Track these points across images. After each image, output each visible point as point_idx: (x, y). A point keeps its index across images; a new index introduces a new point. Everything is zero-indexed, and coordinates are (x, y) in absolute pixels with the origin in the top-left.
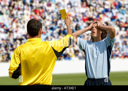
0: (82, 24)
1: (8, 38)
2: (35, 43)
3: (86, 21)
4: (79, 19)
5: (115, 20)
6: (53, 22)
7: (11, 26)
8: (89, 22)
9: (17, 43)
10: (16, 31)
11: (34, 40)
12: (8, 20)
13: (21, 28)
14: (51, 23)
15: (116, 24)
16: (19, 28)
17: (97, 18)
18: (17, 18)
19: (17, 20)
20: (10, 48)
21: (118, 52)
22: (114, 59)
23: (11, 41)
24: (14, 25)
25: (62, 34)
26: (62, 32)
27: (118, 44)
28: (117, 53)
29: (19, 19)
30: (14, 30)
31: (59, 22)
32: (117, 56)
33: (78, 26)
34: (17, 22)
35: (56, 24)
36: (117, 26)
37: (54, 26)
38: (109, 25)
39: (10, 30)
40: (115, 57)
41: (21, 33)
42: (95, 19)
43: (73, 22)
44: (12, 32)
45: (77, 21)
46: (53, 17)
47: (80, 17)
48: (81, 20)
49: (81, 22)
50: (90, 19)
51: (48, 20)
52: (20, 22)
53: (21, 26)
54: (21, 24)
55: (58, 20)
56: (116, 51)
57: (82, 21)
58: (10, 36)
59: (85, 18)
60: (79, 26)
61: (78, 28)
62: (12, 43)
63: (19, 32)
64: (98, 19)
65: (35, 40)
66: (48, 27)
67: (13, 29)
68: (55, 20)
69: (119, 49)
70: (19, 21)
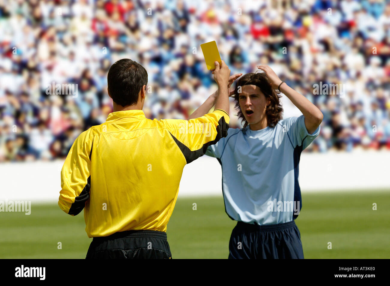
0: (251, 46)
1: (26, 89)
2: (131, 124)
3: (263, 38)
4: (241, 30)
5: (352, 35)
6: (161, 41)
7: (32, 51)
8: (270, 39)
9: (51, 103)
10: (50, 68)
11: (126, 115)
12: (25, 33)
13: (63, 56)
14: (155, 41)
15: (354, 46)
16: (58, 59)
17: (296, 28)
18: (50, 27)
19: (51, 32)
20: (30, 119)
21: (360, 130)
22: (347, 151)
23: (35, 96)
24: (44, 48)
25: (188, 76)
26: (189, 70)
27: (358, 107)
28: (357, 134)
29: (59, 32)
30: (44, 65)
31: (181, 40)
32: (357, 143)
33: (238, 51)
34: (51, 40)
35: (172, 45)
36: (355, 50)
37: (163, 52)
38: (332, 48)
39: (31, 64)
40: (350, 146)
41: (63, 74)
42: (290, 31)
43: (223, 40)
44: (35, 70)
45: (236, 35)
46: (160, 26)
47: (243, 24)
48: (247, 33)
49: (246, 40)
50: (274, 30)
51: (147, 34)
52: (62, 41)
53: (65, 51)
54: (65, 44)
55: (176, 32)
56: (353, 127)
57: (250, 38)
58: (29, 81)
59: (259, 27)
60: (242, 50)
61: (238, 59)
62: (38, 104)
63: (57, 70)
64: (300, 29)
65: (128, 116)
66: (147, 56)
67: (41, 61)
68: (167, 34)
69: (361, 120)
70: (57, 38)
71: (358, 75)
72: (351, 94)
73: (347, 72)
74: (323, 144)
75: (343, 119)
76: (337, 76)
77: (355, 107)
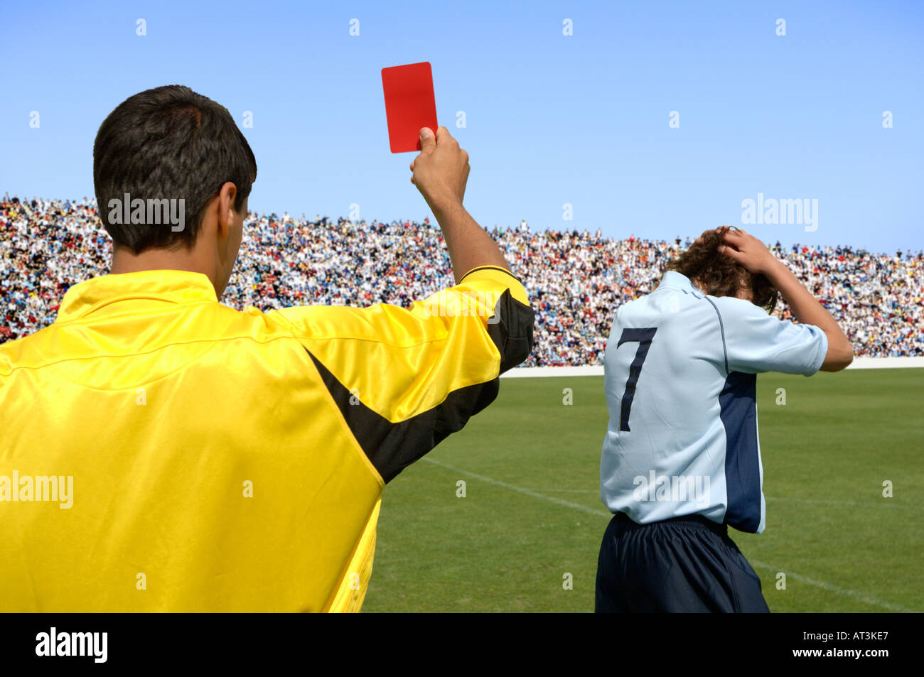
15: (545, 328)
21: (547, 359)
28: (545, 361)
32: (546, 364)
56: (544, 358)
69: (547, 355)
71: (546, 339)
72: (544, 346)
73: (542, 337)
74: (533, 365)
75: (540, 355)
76: (539, 339)
77: (545, 351)
